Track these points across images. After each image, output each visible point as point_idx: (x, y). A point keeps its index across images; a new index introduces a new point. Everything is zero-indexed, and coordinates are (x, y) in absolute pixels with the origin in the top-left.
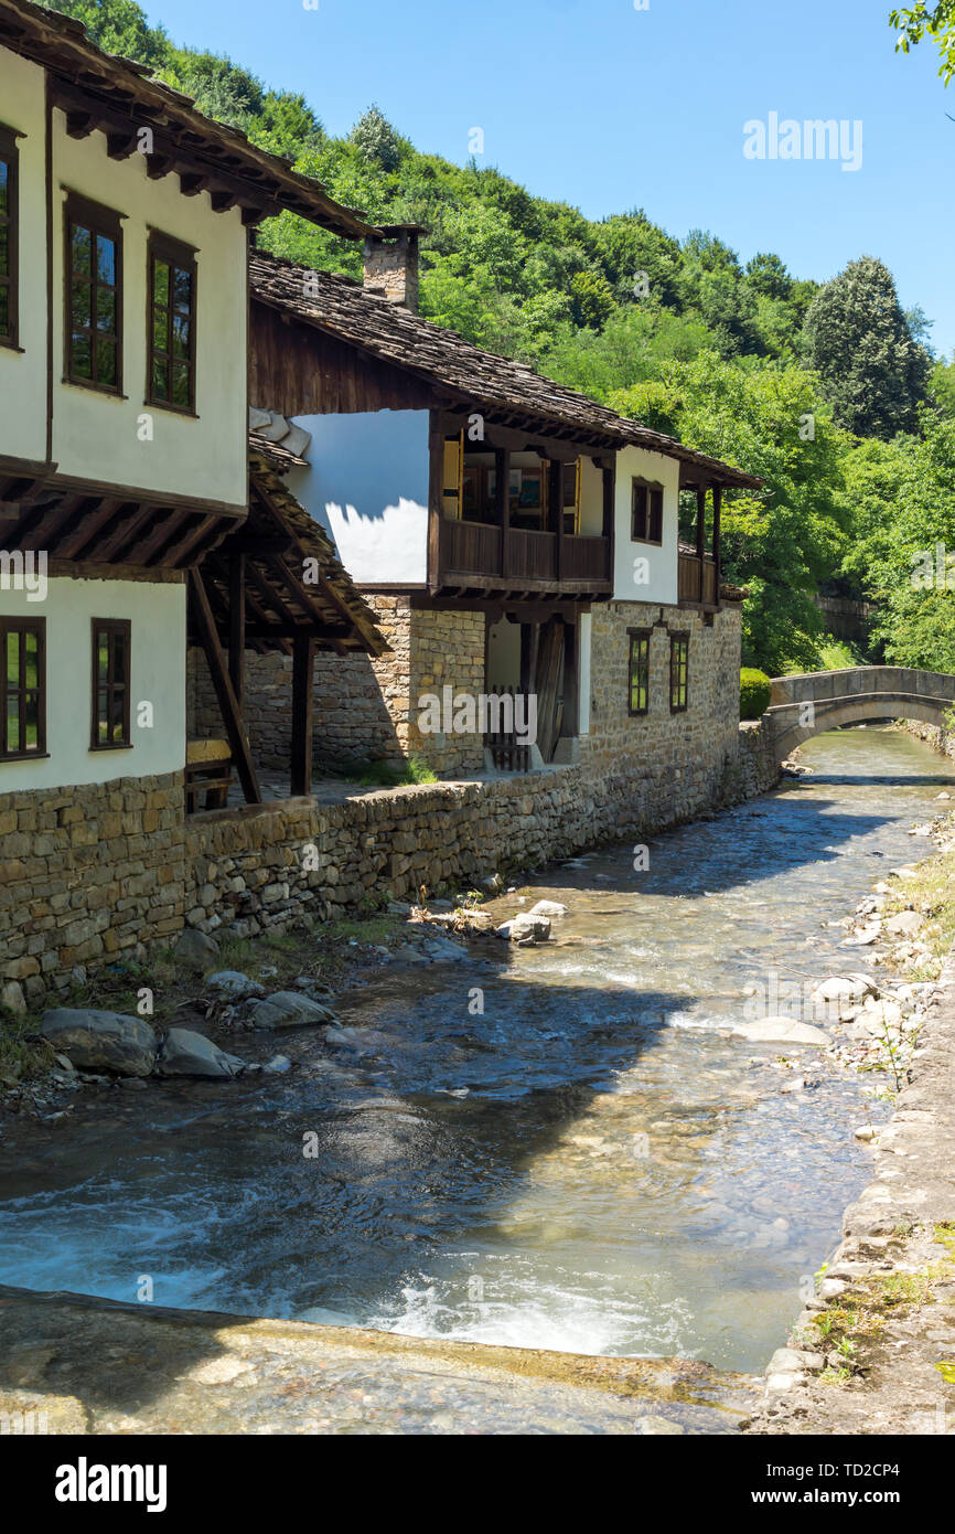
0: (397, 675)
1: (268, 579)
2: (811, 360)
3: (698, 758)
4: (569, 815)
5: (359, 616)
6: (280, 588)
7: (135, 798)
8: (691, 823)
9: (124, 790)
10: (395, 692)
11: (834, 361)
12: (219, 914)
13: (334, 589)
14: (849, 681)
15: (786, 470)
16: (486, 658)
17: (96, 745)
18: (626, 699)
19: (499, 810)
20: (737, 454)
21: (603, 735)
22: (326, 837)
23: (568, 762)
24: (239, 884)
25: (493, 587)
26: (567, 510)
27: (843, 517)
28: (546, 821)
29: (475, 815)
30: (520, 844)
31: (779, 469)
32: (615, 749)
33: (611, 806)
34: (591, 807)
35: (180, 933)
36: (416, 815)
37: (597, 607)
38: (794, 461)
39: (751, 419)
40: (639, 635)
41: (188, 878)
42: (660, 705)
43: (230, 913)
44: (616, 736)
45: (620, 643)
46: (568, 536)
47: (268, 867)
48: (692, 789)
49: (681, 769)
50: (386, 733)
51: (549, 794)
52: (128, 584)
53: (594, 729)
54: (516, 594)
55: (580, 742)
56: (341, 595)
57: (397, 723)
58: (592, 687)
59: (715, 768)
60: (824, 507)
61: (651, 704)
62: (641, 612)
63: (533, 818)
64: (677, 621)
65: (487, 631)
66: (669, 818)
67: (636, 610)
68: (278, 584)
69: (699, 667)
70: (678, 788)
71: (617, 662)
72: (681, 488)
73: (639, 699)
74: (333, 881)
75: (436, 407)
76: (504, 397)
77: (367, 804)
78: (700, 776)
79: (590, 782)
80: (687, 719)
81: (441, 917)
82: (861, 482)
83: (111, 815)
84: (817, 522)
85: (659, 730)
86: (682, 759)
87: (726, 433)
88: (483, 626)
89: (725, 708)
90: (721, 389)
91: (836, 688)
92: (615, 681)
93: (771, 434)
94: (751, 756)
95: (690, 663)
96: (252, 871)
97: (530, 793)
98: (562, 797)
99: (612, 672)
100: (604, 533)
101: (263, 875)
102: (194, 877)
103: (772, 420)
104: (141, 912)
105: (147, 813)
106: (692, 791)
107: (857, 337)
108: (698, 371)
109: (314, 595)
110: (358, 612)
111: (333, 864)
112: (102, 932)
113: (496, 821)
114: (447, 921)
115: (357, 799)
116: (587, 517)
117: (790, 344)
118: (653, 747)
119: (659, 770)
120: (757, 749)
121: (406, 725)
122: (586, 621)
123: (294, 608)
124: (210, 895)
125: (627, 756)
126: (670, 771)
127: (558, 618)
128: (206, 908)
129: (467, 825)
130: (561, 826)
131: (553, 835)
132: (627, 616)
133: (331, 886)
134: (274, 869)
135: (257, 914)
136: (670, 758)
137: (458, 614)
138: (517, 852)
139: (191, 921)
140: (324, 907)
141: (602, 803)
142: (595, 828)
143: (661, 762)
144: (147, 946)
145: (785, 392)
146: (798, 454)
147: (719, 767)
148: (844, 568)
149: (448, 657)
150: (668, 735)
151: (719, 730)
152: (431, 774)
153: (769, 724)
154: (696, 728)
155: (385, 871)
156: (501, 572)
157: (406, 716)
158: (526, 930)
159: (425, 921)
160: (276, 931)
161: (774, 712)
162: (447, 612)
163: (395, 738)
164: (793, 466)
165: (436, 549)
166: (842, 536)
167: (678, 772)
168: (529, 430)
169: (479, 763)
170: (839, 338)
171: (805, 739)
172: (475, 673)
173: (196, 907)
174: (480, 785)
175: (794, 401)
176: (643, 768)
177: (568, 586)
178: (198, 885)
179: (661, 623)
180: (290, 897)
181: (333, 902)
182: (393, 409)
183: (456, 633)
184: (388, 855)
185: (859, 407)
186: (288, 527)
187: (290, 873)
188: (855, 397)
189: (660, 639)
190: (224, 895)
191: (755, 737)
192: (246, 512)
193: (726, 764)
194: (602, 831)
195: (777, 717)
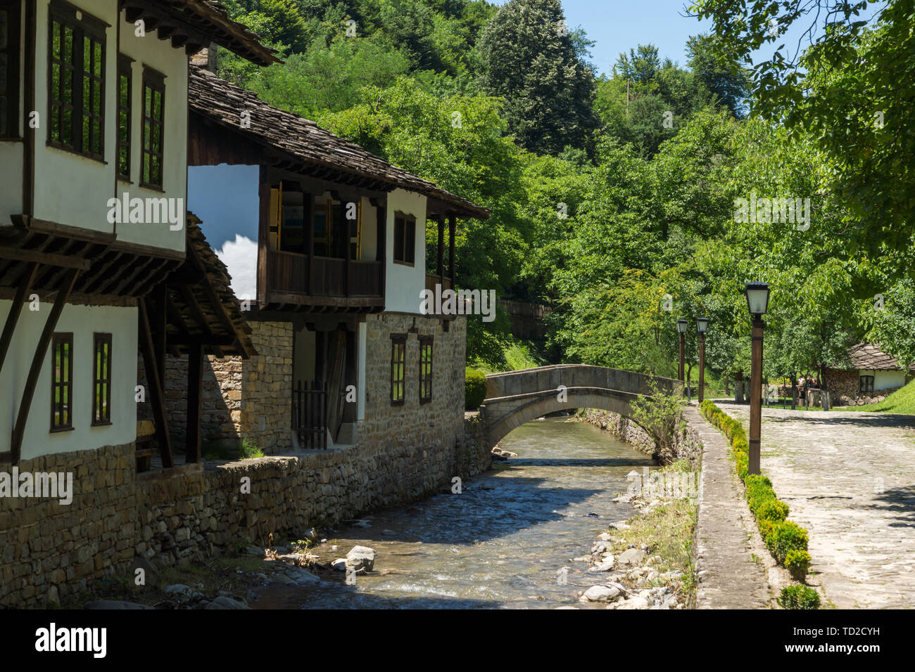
0: (232, 373)
1: (176, 301)
2: (485, 77)
3: (439, 441)
4: (352, 486)
5: (239, 328)
6: (182, 308)
7: (112, 460)
8: (435, 495)
9: (107, 454)
10: (230, 386)
11: (507, 80)
12: (153, 548)
13: (224, 309)
14: (551, 378)
15: (475, 186)
16: (293, 359)
17: (95, 423)
18: (389, 392)
19: (309, 479)
20: (433, 171)
21: (374, 421)
22: (209, 494)
23: (349, 442)
24: (163, 526)
25: (303, 303)
26: (353, 240)
27: (526, 229)
28: (338, 489)
29: (295, 482)
30: (322, 506)
31: (471, 185)
32: (381, 433)
33: (380, 479)
34: (366, 480)
35: (132, 560)
36: (260, 481)
37: (371, 317)
38: (482, 178)
39: (445, 139)
40: (399, 340)
41: (137, 520)
42: (412, 398)
43: (159, 547)
44: (382, 422)
45: (385, 346)
46: (353, 261)
47: (178, 515)
48: (435, 467)
49: (428, 449)
50: (222, 418)
51: (339, 468)
52: (110, 308)
53: (368, 416)
54: (318, 308)
55: (358, 427)
56: (229, 313)
57: (231, 410)
58: (366, 382)
59: (450, 450)
60: (509, 219)
61: (406, 396)
62: (400, 321)
63: (330, 487)
64: (424, 328)
65: (294, 337)
66: (420, 490)
67: (397, 318)
68: (182, 305)
69: (439, 365)
70: (425, 466)
71: (383, 362)
72: (427, 218)
73: (398, 394)
74: (215, 528)
75: (265, 163)
76: (318, 157)
77: (232, 470)
78: (440, 456)
79: (365, 460)
80: (431, 409)
81: (288, 556)
82: (537, 195)
83: (100, 472)
84: (503, 234)
85: (412, 418)
86: (428, 441)
87: (423, 152)
88: (291, 333)
89: (456, 399)
90: (417, 112)
91: (540, 384)
92: (382, 378)
93: (461, 153)
94: (473, 441)
95: (434, 362)
96: (170, 517)
97: (328, 467)
98: (347, 470)
99: (380, 370)
100: (378, 259)
101: (176, 520)
102: (140, 520)
103: (463, 141)
104: (113, 543)
105: (117, 472)
106: (435, 468)
107: (529, 58)
108: (395, 95)
109: (208, 313)
110: (239, 326)
111: (214, 515)
112: (94, 556)
113: (307, 487)
114: (294, 559)
115: (226, 466)
116: (366, 246)
117: (464, 60)
118: (408, 431)
119: (412, 450)
120: (477, 435)
121: (238, 412)
122: (363, 328)
123: (189, 323)
124: (149, 533)
125: (390, 439)
126: (420, 451)
127: (343, 326)
128: (147, 542)
129: (290, 490)
130: (347, 494)
131: (342, 500)
132: (390, 324)
133: (212, 531)
134: (181, 516)
135: (173, 549)
136: (419, 441)
137: (275, 324)
138: (320, 513)
139: (138, 552)
140: (209, 547)
141: (373, 477)
142: (369, 497)
143: (413, 444)
144: (116, 568)
145: (473, 115)
146: (485, 171)
147: (452, 449)
148: (523, 273)
149: (268, 358)
150: (418, 422)
151: (452, 419)
152: (259, 451)
153: (485, 414)
154: (438, 416)
155: (243, 523)
156: (308, 291)
157: (238, 404)
158: (358, 563)
159: (277, 559)
160: (184, 562)
161: (488, 404)
162: (267, 323)
163: (230, 422)
164: (481, 182)
165: (264, 274)
166: (526, 245)
167: (425, 452)
168: (328, 179)
169: (288, 443)
170: (511, 58)
171: (515, 427)
172: (286, 371)
173: (141, 542)
174: (297, 459)
175: (481, 123)
176: (400, 449)
177: (354, 301)
178: (142, 526)
179: (413, 330)
180: (191, 538)
181: (214, 545)
182: (230, 163)
183: (273, 339)
184: (245, 510)
185: (531, 123)
186: (202, 265)
187: (191, 520)
188: (527, 114)
189: (412, 342)
190: (155, 534)
191: (475, 425)
192: (185, 256)
193: (457, 447)
194: (373, 499)
195: (491, 408)
